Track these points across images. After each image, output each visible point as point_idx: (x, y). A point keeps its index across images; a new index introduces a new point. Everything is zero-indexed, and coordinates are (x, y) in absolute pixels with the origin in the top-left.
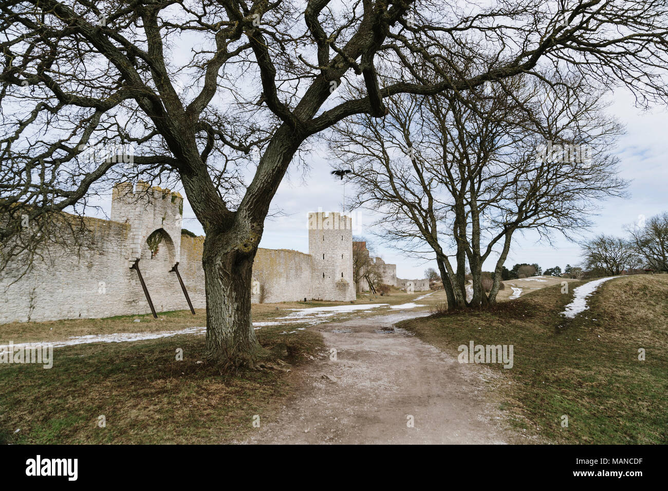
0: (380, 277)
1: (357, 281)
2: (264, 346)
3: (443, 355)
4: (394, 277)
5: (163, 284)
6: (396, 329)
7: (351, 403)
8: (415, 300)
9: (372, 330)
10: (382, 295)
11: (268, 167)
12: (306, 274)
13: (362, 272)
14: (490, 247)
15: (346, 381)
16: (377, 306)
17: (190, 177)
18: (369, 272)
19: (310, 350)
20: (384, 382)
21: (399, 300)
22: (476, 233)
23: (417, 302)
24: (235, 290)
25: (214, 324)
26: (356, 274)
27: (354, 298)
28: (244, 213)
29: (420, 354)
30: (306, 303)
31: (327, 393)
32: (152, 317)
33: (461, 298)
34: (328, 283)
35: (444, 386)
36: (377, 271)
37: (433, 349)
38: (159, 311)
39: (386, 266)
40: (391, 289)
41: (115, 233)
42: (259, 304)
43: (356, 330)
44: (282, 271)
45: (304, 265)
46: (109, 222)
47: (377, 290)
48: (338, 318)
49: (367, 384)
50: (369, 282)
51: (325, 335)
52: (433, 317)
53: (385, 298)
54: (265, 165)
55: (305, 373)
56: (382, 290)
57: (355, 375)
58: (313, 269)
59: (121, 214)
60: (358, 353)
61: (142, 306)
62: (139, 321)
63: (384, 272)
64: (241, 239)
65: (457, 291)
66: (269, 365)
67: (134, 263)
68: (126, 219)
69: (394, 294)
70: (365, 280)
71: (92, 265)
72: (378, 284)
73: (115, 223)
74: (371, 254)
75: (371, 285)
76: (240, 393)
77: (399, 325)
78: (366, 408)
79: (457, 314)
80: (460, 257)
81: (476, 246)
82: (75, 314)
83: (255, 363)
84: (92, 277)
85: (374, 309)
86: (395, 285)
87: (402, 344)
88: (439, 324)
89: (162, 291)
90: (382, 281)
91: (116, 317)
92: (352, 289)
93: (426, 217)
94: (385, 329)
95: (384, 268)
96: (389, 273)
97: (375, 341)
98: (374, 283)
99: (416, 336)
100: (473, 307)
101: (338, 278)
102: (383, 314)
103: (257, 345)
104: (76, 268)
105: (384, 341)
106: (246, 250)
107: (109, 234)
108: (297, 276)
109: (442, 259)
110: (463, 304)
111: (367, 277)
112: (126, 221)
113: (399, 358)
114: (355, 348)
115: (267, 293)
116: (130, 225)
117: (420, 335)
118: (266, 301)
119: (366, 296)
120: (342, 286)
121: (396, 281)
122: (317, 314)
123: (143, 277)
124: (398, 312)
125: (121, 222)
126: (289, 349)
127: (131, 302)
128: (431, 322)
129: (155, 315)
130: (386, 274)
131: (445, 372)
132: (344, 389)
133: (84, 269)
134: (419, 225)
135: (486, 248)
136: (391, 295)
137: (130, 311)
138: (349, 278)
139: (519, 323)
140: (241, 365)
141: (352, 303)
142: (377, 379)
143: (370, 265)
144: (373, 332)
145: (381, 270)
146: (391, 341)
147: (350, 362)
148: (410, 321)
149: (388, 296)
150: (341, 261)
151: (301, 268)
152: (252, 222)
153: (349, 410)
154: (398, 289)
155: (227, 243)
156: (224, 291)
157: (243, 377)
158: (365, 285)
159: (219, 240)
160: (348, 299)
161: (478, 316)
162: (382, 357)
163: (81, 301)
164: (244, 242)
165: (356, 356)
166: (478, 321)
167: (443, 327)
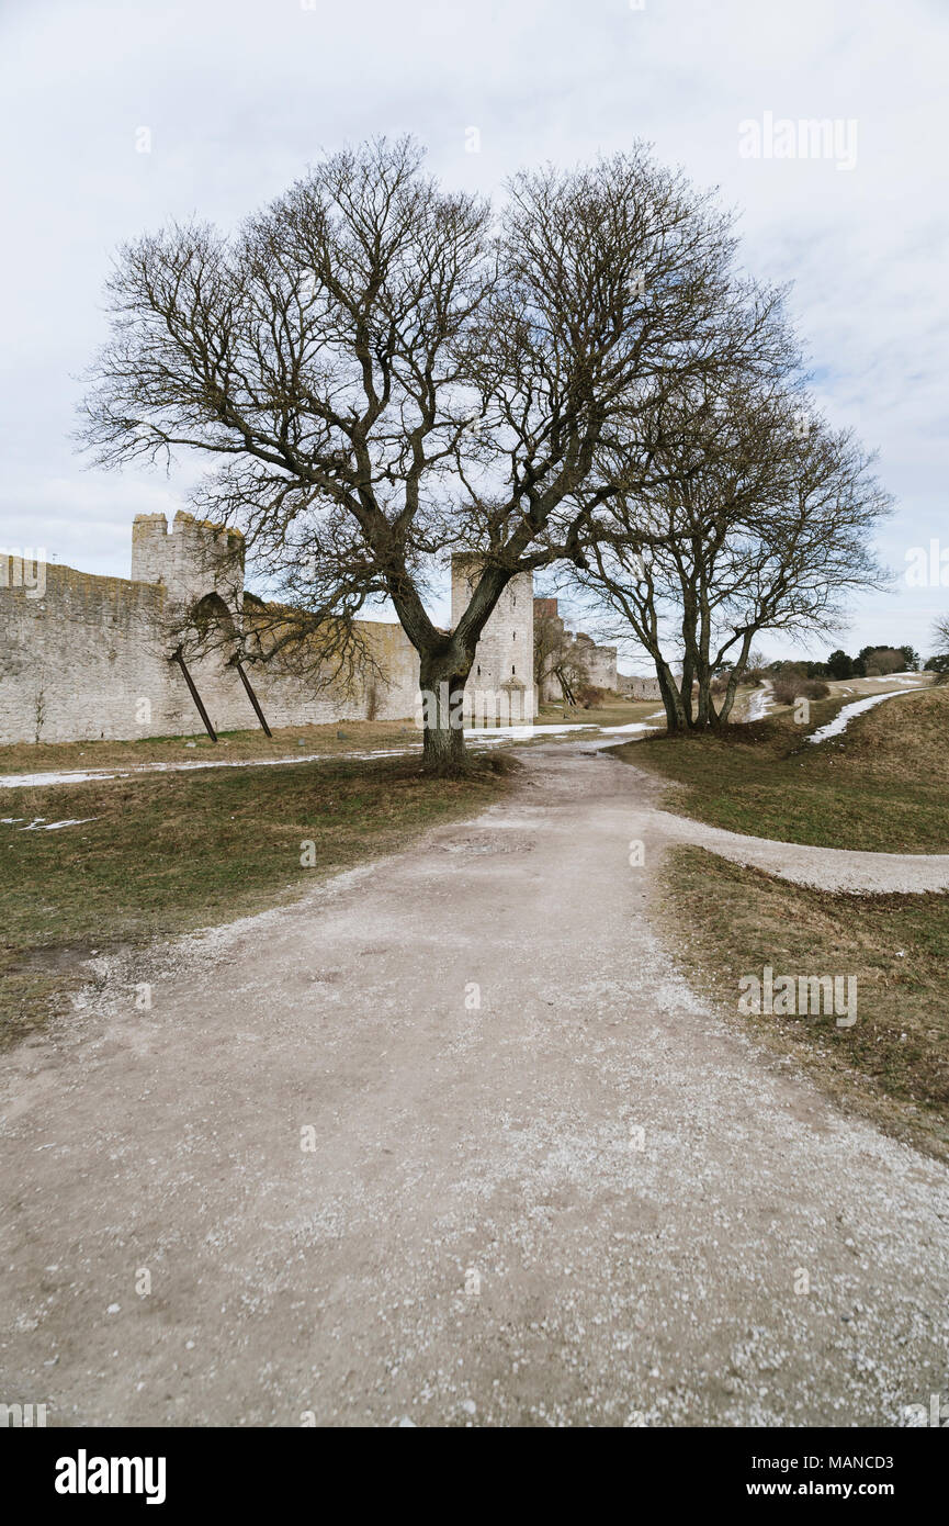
0: (585, 674)
1: (539, 682)
4: (611, 672)
5: (216, 686)
8: (649, 718)
9: (569, 754)
10: (586, 708)
11: (481, 601)
13: (549, 664)
15: (549, 785)
16: (577, 727)
18: (561, 664)
19: (511, 766)
21: (618, 717)
22: (706, 635)
23: (650, 723)
26: (539, 666)
27: (535, 712)
28: (459, 641)
29: (618, 771)
31: (534, 791)
32: (207, 741)
33: (683, 718)
34: (487, 686)
35: (630, 789)
36: (578, 662)
37: (632, 768)
38: (221, 729)
39: (596, 651)
40: (606, 696)
41: (146, 601)
42: (368, 722)
43: (550, 754)
44: (405, 662)
46: (137, 585)
47: (579, 699)
49: (567, 788)
50: (563, 683)
51: (517, 757)
52: (646, 740)
53: (592, 714)
54: (479, 599)
55: (512, 780)
56: (588, 697)
57: (555, 783)
59: (149, 569)
61: (190, 722)
62: (194, 745)
63: (592, 664)
64: (458, 664)
65: (679, 708)
66: (481, 773)
67: (175, 651)
68: (158, 577)
69: (613, 706)
70: (555, 678)
71: (116, 656)
72: (579, 685)
73: (144, 584)
74: (567, 629)
75: (566, 689)
77: (602, 751)
78: (566, 797)
79: (675, 736)
80: (687, 663)
81: (705, 651)
82: (95, 733)
83: (471, 772)
84: (117, 675)
85: (571, 733)
86: (614, 688)
87: (603, 765)
88: (648, 747)
89: (216, 698)
90: (587, 680)
91: (151, 740)
93: (645, 609)
94: (585, 754)
95: (594, 655)
96: (603, 664)
97: (573, 762)
98: (572, 685)
99: (620, 758)
100: (696, 728)
101: (506, 675)
102: (587, 740)
104: (94, 661)
105: (583, 763)
106: (462, 674)
107: (136, 604)
109: (662, 667)
110: (685, 724)
111: (558, 673)
112: (159, 582)
113: (597, 774)
114: (557, 767)
115: (381, 703)
116: (166, 588)
117: (623, 758)
118: (379, 716)
119: (555, 709)
121: (615, 679)
122: (476, 739)
123: (191, 674)
124: (610, 737)
125: (150, 582)
126: (494, 764)
127: (171, 716)
129: (213, 736)
130: (596, 668)
131: (636, 783)
132: (549, 790)
133: (104, 662)
134: (635, 623)
135: (716, 656)
136: (604, 707)
137: (170, 730)
138: (526, 675)
139: (745, 747)
140: (460, 772)
142: (574, 785)
143: (566, 649)
144: (571, 756)
145: (587, 660)
146: (591, 762)
147: (551, 776)
148: (619, 746)
149: (598, 709)
150: (511, 643)
152: (466, 648)
153: (556, 797)
154: (618, 696)
155: (446, 668)
157: (466, 780)
158: (555, 689)
159: (437, 664)
161: (698, 739)
162: (581, 773)
163: (103, 712)
164: (461, 666)
165: (555, 772)
166: (694, 745)
167: (651, 750)
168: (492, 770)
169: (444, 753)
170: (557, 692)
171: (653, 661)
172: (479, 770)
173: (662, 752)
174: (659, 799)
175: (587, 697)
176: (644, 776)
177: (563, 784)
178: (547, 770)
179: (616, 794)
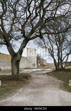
1: (37, 64)
2: (21, 76)
3: (53, 78)
4: (46, 63)
6: (45, 74)
7: (37, 85)
8: (51, 68)
9: (40, 74)
12: (26, 62)
13: (39, 62)
14: (64, 58)
15: (36, 82)
17: (9, 47)
18: (40, 62)
19: (29, 77)
20: (42, 82)
21: (47, 68)
22: (61, 55)
24: (17, 67)
25: (13, 72)
26: (37, 62)
27: (37, 67)
29: (49, 78)
30: (26, 68)
31: (33, 83)
33: (58, 68)
34: (31, 64)
35: (52, 83)
37: (51, 77)
39: (44, 60)
40: (45, 65)
43: (37, 74)
45: (25, 60)
48: (33, 72)
49: (39, 82)
50: (40, 64)
51: (31, 75)
52: (53, 72)
53: (44, 68)
55: (29, 81)
58: (27, 61)
60: (38, 78)
65: (58, 67)
66: (22, 79)
74: (41, 58)
75: (41, 65)
76: (19, 83)
78: (39, 85)
79: (57, 71)
80: (58, 60)
81: (61, 58)
83: (20, 79)
85: (41, 70)
87: (46, 76)
88: (53, 73)
90: (43, 64)
92: (36, 65)
94: (43, 74)
95: (44, 61)
96: (45, 62)
97: (41, 76)
100: (60, 70)
101: (33, 63)
102: (43, 71)
103: (20, 76)
105: (42, 76)
106: (19, 60)
108: (24, 62)
109: (55, 60)
111: (40, 63)
113: (45, 79)
117: (49, 75)
119: (39, 67)
120: (34, 65)
122: (29, 71)
124: (46, 71)
126: (26, 77)
128: (52, 73)
131: (53, 81)
132: (36, 83)
134: (50, 53)
139: (69, 73)
140: (18, 79)
141: (36, 69)
142: (41, 82)
143: (41, 60)
145: (43, 61)
146: (44, 76)
147: (36, 79)
148: (48, 72)
150: (34, 59)
151: (25, 61)
152: (20, 55)
153: (36, 85)
154: (47, 65)
155: (16, 59)
156: (15, 67)
157: (19, 81)
158: (39, 65)
159: (14, 58)
160: (35, 68)
161: (61, 71)
162: (42, 78)
164: (19, 58)
165: (37, 78)
166: (61, 73)
167: (54, 73)
168: (25, 78)
169: (15, 75)
170: (40, 65)
171: (53, 59)
172: (22, 78)
173: (56, 74)
174: (59, 86)
175: (43, 66)
176: (54, 79)
177: (38, 81)
178: (36, 78)
179: (49, 84)
